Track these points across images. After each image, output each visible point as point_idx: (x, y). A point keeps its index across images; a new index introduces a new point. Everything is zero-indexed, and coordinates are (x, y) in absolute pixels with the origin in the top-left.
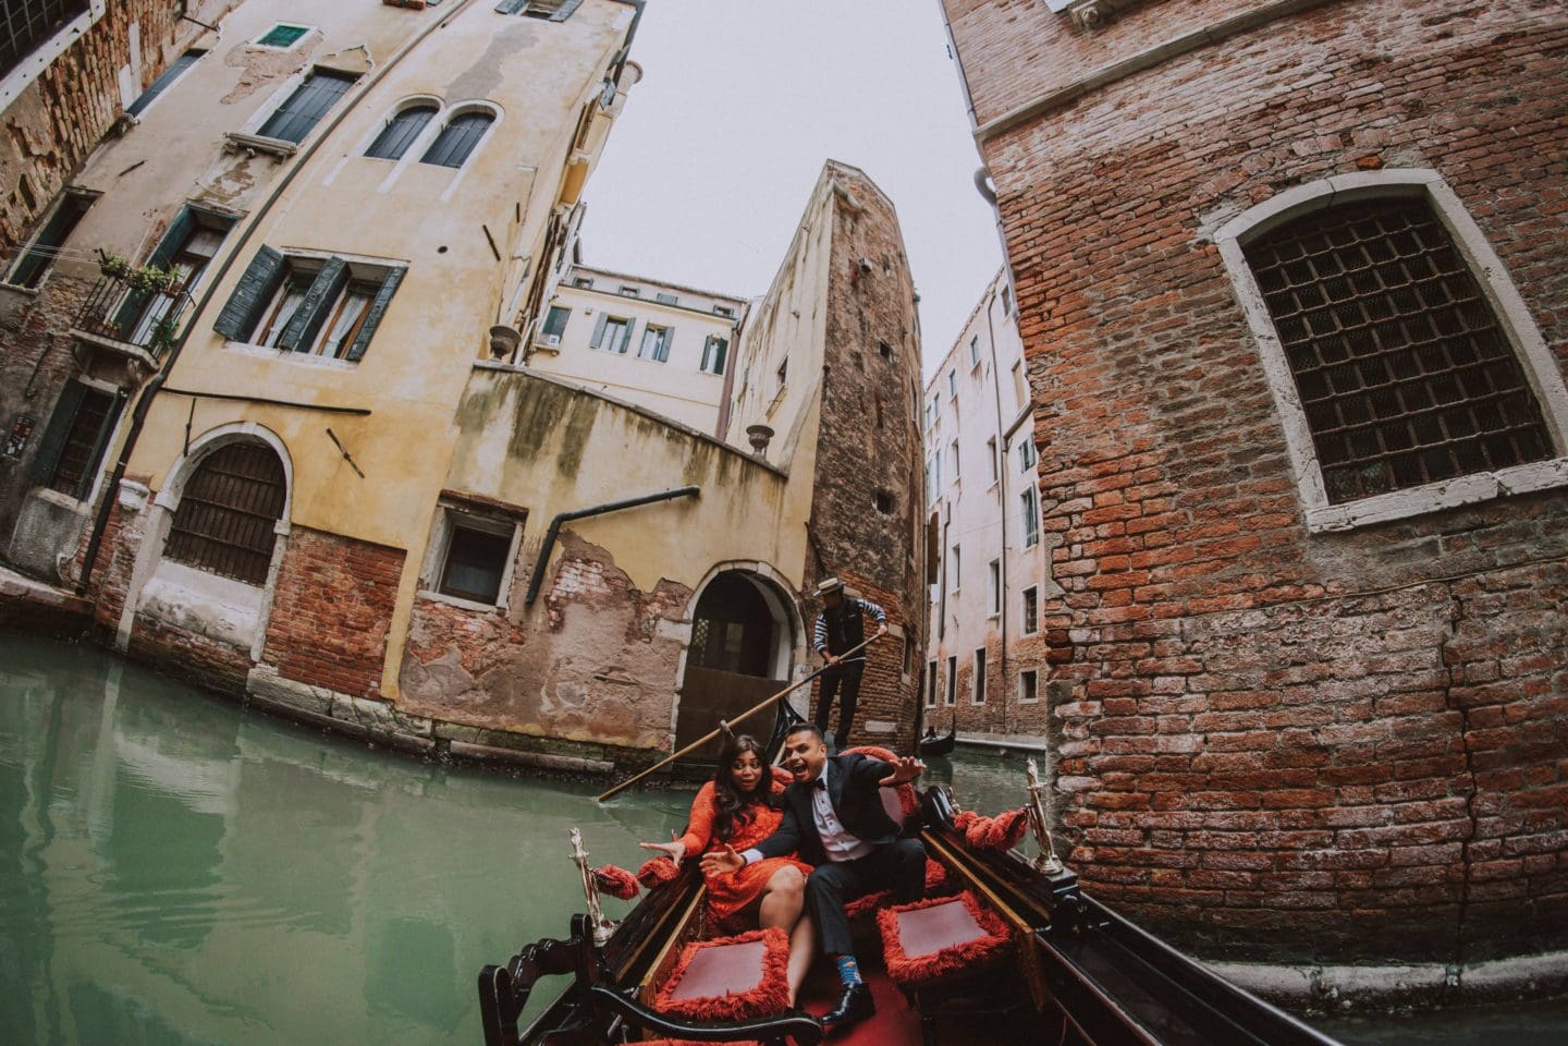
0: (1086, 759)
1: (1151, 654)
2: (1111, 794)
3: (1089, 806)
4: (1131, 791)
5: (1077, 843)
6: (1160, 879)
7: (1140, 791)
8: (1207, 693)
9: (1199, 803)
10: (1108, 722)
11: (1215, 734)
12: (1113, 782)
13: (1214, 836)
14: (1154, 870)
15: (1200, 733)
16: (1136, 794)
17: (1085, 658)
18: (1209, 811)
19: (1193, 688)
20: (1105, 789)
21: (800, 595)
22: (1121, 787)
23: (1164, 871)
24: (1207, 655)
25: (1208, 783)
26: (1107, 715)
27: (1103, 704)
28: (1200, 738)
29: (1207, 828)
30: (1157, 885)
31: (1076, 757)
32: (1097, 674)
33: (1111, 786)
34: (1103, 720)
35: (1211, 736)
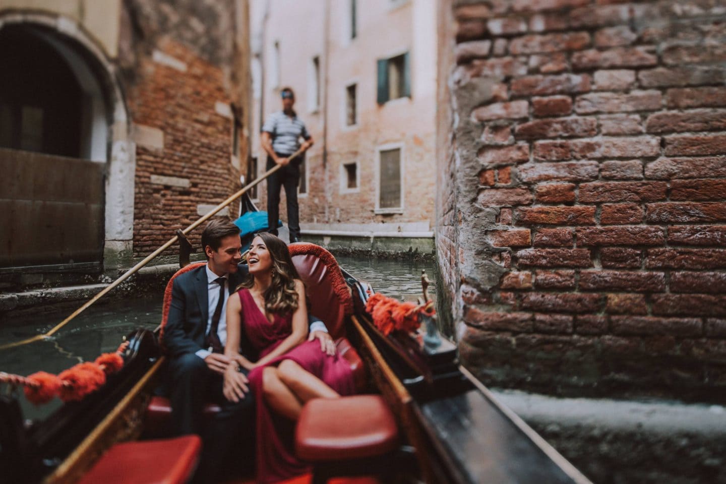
0: (512, 169)
1: (589, 46)
2: (546, 208)
3: (519, 223)
4: (570, 203)
5: (509, 267)
6: (618, 305)
7: (582, 203)
8: (663, 89)
9: (659, 214)
10: (537, 125)
11: (674, 135)
12: (548, 193)
13: (681, 253)
14: (611, 295)
15: (656, 134)
16: (577, 206)
17: (506, 53)
18: (672, 224)
19: (645, 82)
20: (538, 202)
21: (115, 61)
22: (558, 199)
23: (622, 296)
24: (664, 46)
25: (668, 192)
26: (536, 117)
27: (531, 104)
28: (655, 141)
29: (672, 243)
30: (616, 313)
31: (500, 167)
32: (522, 71)
33: (546, 198)
34: (531, 122)
35: (668, 137)
